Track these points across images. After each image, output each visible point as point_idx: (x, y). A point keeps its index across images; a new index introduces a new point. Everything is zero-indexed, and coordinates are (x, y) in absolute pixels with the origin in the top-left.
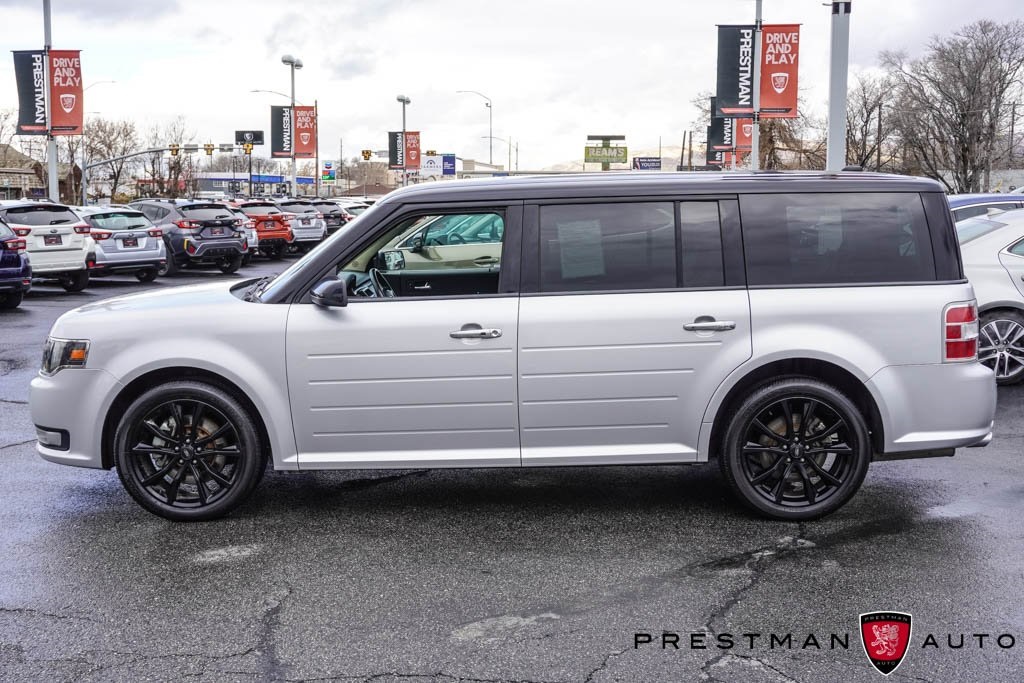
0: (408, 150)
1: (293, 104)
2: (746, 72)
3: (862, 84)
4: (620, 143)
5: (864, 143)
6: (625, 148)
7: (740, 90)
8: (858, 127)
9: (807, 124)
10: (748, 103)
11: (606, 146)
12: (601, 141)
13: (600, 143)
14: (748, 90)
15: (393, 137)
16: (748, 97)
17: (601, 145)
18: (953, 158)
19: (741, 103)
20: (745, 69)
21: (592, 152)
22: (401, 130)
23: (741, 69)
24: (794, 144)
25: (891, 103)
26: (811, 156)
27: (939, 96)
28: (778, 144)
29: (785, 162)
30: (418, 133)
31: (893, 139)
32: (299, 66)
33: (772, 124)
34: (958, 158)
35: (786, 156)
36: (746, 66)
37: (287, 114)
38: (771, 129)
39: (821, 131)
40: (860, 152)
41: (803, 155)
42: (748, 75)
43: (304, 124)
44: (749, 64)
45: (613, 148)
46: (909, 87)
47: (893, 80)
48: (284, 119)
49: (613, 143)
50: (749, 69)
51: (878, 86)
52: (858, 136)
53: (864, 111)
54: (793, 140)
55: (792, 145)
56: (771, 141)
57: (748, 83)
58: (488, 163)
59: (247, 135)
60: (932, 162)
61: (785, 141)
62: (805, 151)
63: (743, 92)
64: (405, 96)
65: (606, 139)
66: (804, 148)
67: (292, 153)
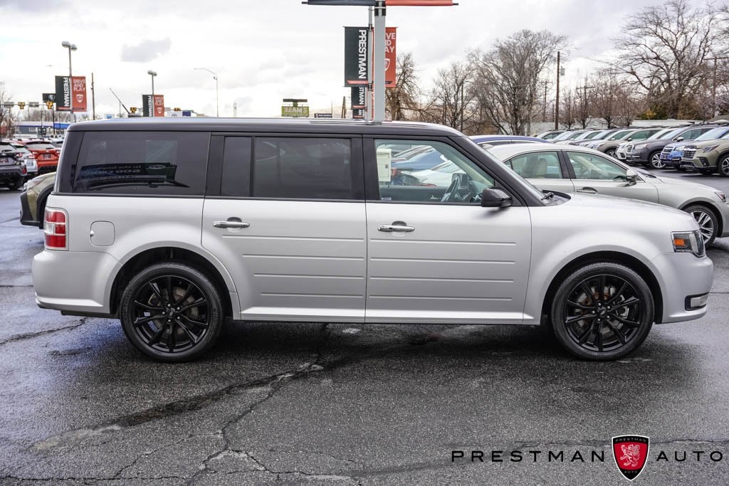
0: (156, 107)
1: (71, 75)
2: (363, 57)
3: (454, 68)
4: (304, 104)
5: (456, 106)
6: (308, 107)
7: (359, 69)
8: (453, 95)
9: (420, 92)
10: (365, 78)
11: (295, 106)
12: (292, 103)
13: (291, 104)
14: (365, 69)
15: (145, 98)
16: (364, 74)
17: (292, 105)
18: (508, 114)
19: (360, 77)
20: (362, 55)
21: (286, 110)
22: (151, 94)
23: (360, 55)
24: (412, 105)
25: (472, 80)
26: (423, 113)
27: (500, 76)
28: (404, 105)
29: (407, 117)
30: (163, 96)
31: (474, 103)
32: (74, 48)
33: (399, 92)
34: (512, 115)
35: (407, 113)
36: (363, 53)
37: (66, 81)
38: (398, 96)
39: (429, 97)
40: (454, 111)
41: (418, 112)
42: (364, 60)
43: (78, 88)
44: (365, 52)
45: (300, 107)
46: (482, 70)
47: (473, 66)
48: (65, 85)
49: (300, 104)
50: (365, 55)
51: (464, 69)
52: (453, 101)
53: (456, 85)
54: (412, 103)
55: (411, 106)
56: (398, 103)
57: (365, 65)
58: (216, 116)
59: (51, 96)
60: (496, 118)
61: (407, 103)
62: (420, 110)
63: (361, 70)
64: (154, 71)
65: (295, 101)
66: (419, 108)
67: (71, 108)
